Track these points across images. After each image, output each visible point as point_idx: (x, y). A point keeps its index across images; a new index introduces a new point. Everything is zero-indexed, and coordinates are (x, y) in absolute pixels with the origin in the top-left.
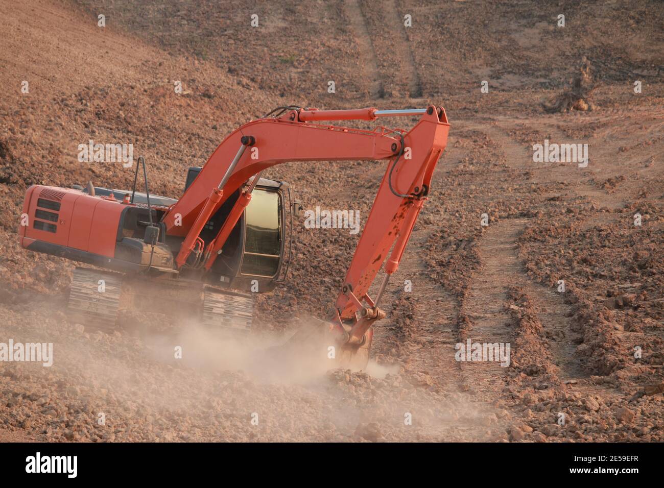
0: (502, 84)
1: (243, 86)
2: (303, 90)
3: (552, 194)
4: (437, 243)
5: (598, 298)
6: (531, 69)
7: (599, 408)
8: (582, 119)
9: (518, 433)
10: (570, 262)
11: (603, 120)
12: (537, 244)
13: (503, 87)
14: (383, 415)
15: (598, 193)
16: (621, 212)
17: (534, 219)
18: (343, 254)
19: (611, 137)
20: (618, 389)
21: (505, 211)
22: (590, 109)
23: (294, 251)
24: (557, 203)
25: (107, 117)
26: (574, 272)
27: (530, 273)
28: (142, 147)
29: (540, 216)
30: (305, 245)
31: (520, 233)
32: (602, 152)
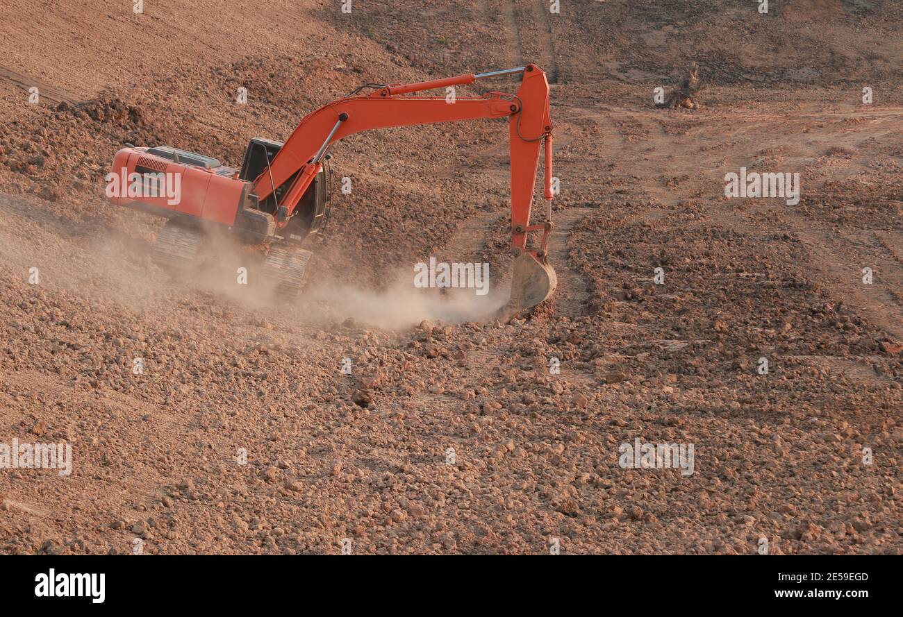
0: (628, 77)
1: (396, 63)
2: (454, 69)
3: (622, 188)
4: (503, 225)
5: (615, 288)
6: (654, 67)
7: (563, 392)
8: (685, 116)
9: (488, 408)
10: (606, 252)
11: (702, 118)
12: (588, 234)
13: (628, 80)
14: (379, 384)
15: (660, 190)
16: (673, 209)
17: (595, 210)
18: (417, 230)
19: (702, 135)
20: (592, 374)
21: (575, 199)
22: (695, 108)
23: (373, 224)
24: (622, 196)
25: (253, 87)
26: (607, 262)
27: (570, 260)
28: (276, 117)
29: (602, 207)
30: (386, 219)
31: (578, 222)
32: (686, 149)
